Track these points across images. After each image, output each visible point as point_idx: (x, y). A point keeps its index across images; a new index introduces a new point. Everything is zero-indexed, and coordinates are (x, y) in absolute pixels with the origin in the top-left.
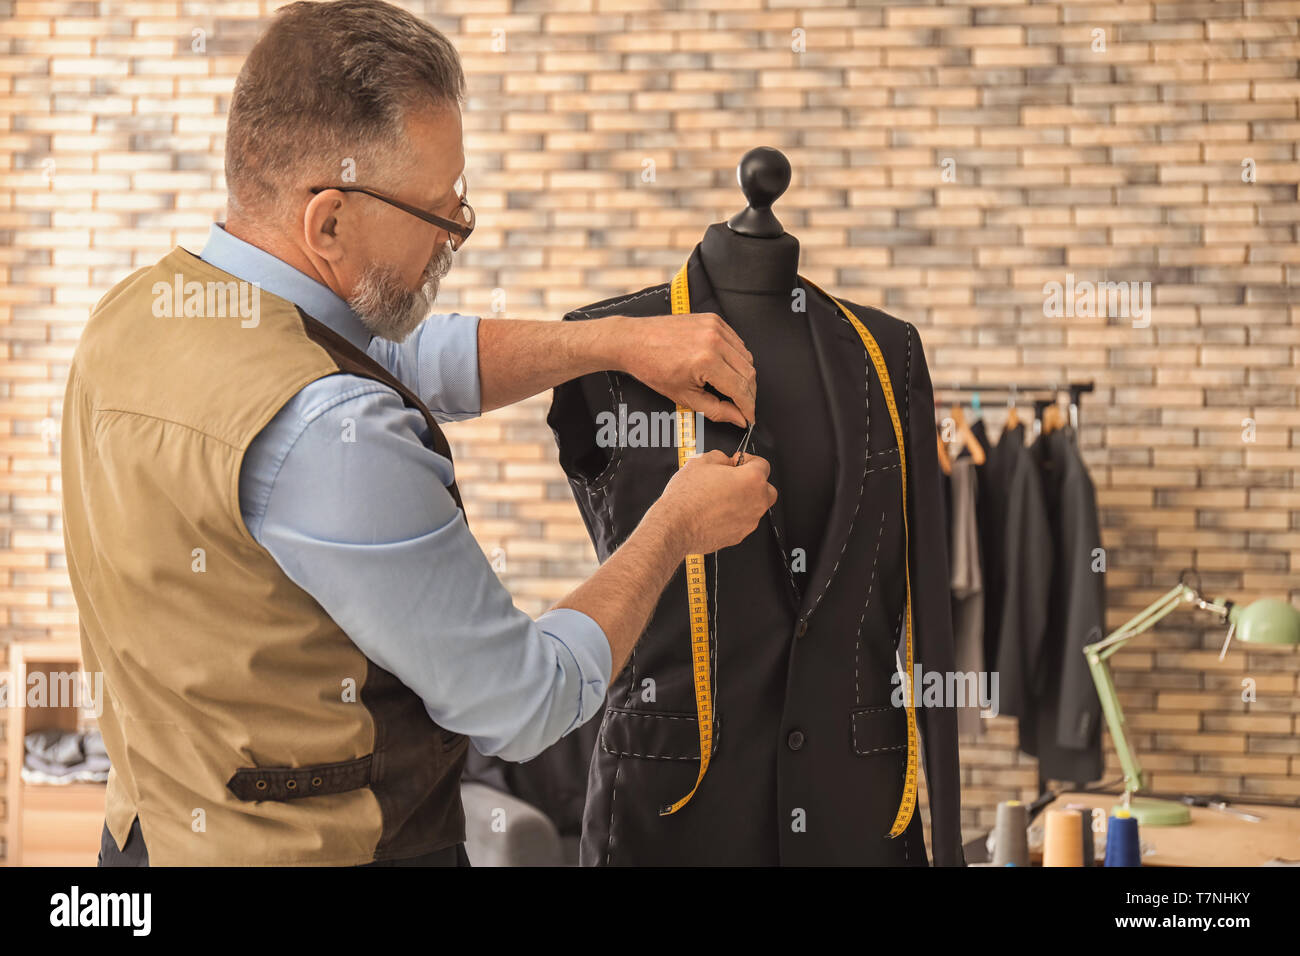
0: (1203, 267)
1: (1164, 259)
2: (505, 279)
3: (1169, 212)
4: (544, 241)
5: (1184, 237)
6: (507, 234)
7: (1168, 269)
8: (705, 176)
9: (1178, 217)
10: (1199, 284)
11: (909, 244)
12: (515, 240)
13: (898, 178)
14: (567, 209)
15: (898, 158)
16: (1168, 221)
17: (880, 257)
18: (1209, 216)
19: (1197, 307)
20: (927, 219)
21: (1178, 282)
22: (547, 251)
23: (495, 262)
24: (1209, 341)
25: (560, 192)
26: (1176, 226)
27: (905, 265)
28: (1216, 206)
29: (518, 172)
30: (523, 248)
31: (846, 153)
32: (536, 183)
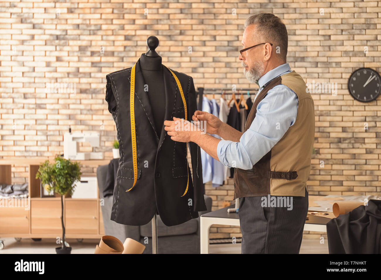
0: (307, 57)
1: (297, 55)
2: (125, 59)
3: (298, 42)
4: (135, 49)
5: (302, 49)
6: (125, 47)
7: (298, 57)
8: (178, 32)
9: (300, 44)
10: (306, 62)
11: (232, 51)
12: (127, 49)
13: (229, 33)
14: (141, 40)
15: (228, 27)
16: (298, 45)
17: (224, 54)
18: (308, 43)
19: (306, 68)
20: (236, 44)
21: (301, 61)
22: (136, 52)
23: (122, 55)
24: (309, 77)
25: (139, 36)
26: (300, 46)
27: (230, 56)
28: (310, 41)
29: (128, 30)
30: (130, 51)
31: (215, 25)
32: (133, 33)
